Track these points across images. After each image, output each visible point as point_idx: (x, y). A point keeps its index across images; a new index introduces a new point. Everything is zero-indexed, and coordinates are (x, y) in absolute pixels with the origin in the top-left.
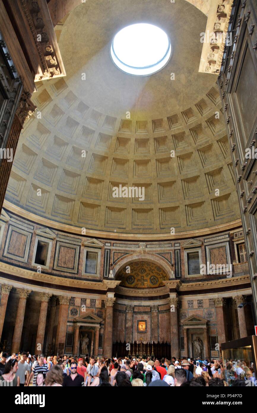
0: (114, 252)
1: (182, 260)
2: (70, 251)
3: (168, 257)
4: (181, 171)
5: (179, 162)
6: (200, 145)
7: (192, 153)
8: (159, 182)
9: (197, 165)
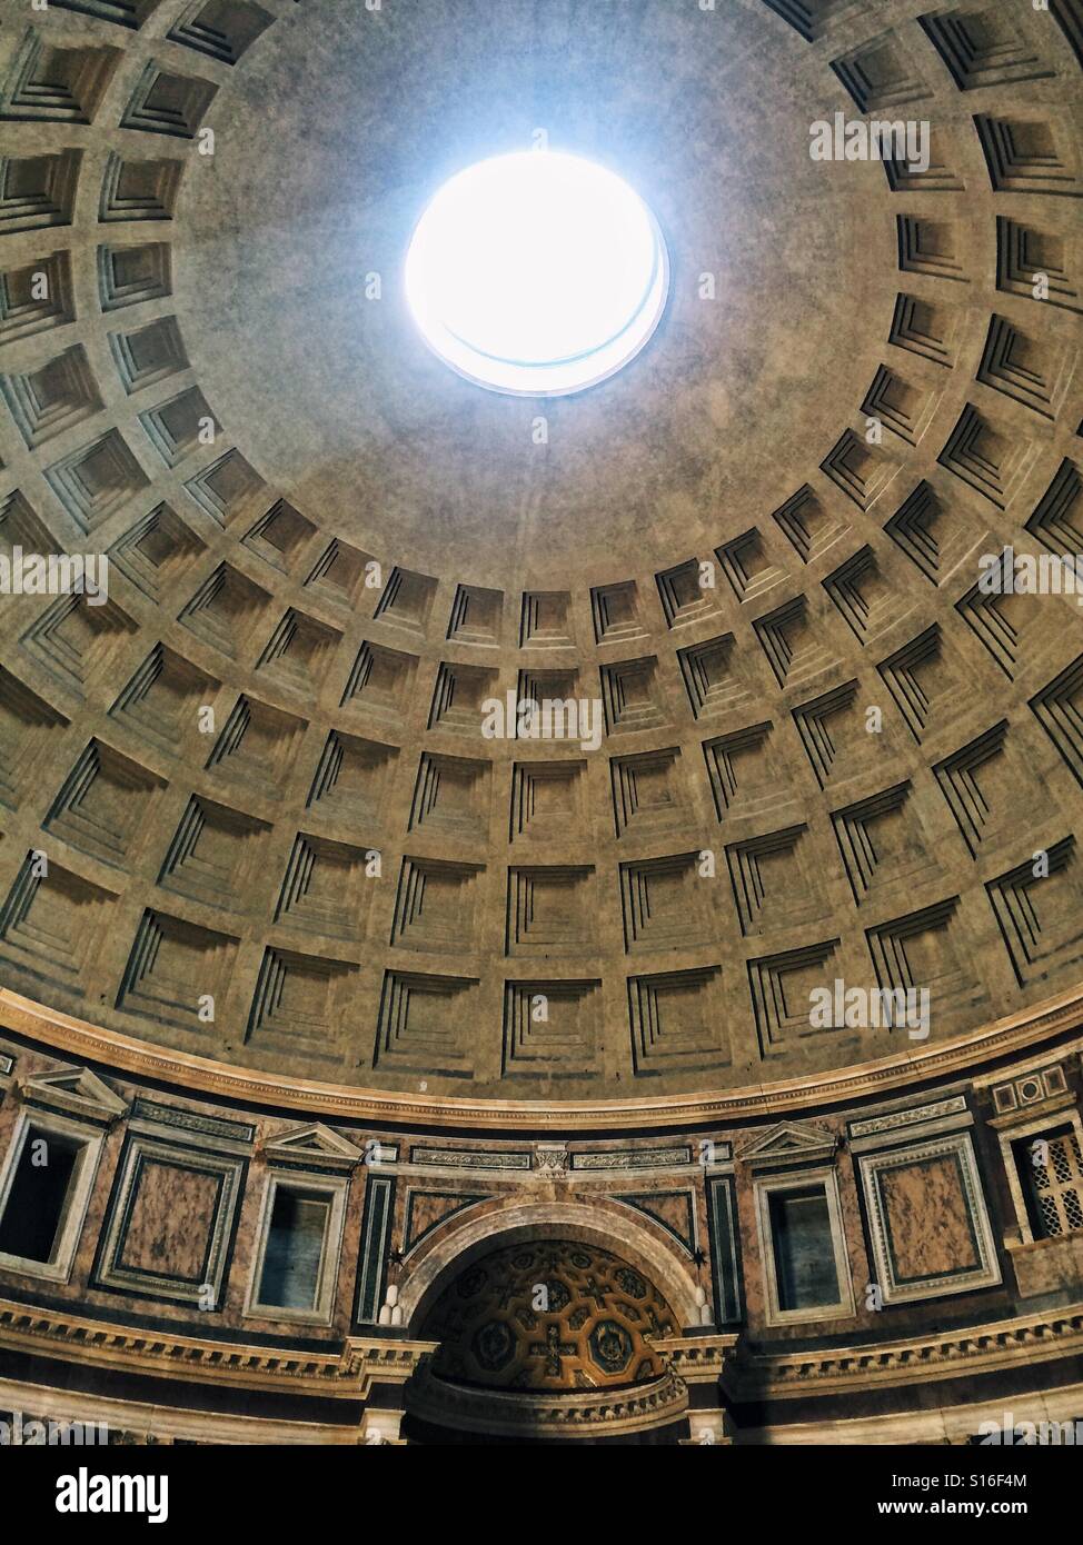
0: (413, 1194)
1: (746, 1229)
2: (191, 1186)
3: (674, 1215)
4: (723, 810)
5: (714, 769)
6: (804, 691)
7: (768, 725)
8: (625, 856)
9: (792, 780)
